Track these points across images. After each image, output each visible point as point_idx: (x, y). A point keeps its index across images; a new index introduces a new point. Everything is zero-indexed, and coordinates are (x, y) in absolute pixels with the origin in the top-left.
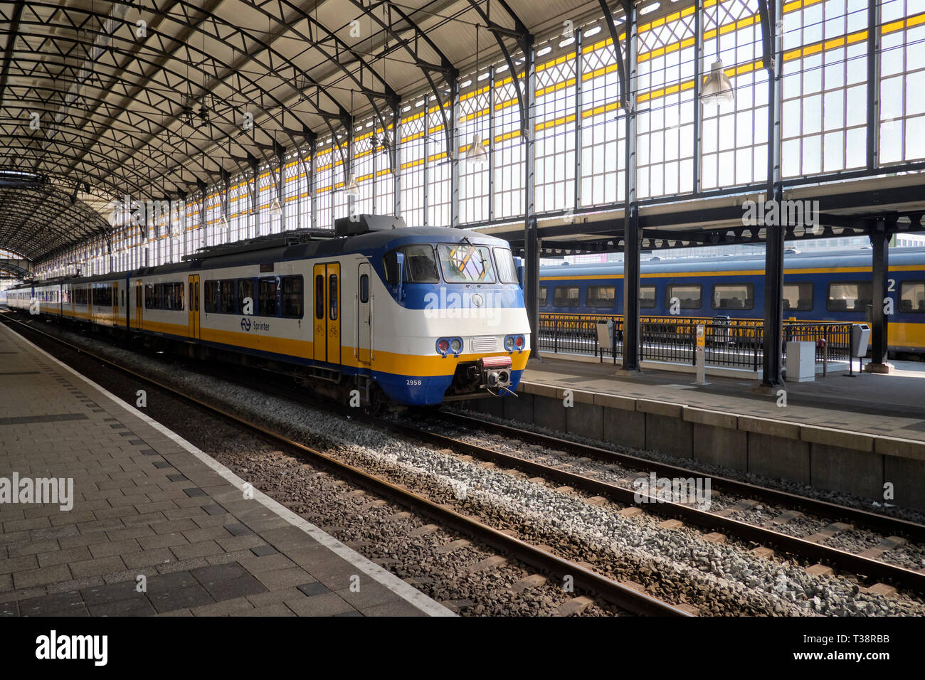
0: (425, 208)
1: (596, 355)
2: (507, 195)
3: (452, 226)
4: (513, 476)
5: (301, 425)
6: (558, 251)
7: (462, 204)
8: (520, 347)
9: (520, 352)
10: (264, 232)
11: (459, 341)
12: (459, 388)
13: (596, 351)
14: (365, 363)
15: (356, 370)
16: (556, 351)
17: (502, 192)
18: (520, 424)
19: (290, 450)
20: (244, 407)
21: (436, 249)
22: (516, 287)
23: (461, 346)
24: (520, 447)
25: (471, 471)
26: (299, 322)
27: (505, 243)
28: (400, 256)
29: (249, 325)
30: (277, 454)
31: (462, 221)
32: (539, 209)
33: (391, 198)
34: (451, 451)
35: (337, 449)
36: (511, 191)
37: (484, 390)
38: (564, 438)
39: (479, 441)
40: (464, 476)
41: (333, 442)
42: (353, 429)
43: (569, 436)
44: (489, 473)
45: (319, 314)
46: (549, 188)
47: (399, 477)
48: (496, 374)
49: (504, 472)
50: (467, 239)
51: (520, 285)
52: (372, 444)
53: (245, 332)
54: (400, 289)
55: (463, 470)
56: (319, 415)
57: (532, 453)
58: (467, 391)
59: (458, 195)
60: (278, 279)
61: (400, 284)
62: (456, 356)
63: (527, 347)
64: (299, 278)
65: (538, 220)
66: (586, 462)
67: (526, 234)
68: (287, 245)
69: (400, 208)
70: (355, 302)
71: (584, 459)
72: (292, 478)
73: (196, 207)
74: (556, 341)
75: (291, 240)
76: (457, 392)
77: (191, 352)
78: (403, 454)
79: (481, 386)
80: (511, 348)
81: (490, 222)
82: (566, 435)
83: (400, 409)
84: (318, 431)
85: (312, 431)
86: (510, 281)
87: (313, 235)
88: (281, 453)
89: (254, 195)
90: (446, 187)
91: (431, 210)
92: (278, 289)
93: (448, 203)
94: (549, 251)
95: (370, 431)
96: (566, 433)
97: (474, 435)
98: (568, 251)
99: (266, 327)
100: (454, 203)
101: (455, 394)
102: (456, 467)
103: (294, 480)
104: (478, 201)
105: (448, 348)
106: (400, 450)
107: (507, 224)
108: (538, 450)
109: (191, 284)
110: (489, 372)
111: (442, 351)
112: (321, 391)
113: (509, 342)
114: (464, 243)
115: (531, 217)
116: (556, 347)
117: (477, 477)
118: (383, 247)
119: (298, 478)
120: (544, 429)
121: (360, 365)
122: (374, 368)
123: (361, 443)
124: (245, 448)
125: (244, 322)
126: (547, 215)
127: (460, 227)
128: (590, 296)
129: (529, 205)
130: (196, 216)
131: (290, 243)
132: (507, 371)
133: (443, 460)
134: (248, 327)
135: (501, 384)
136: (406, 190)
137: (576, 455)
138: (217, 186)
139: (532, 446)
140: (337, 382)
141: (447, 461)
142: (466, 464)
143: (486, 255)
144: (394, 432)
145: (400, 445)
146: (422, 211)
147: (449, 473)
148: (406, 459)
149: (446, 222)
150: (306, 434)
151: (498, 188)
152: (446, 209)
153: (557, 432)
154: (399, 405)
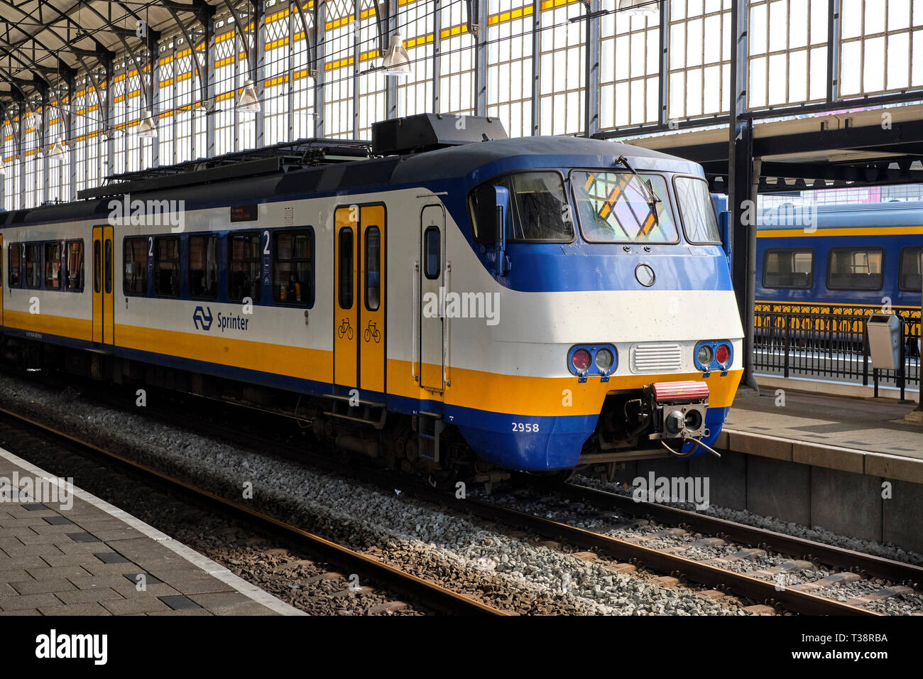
0: (535, 98)
1: (865, 383)
2: (694, 76)
3: (586, 134)
4: (714, 601)
5: (314, 504)
6: (790, 181)
7: (607, 92)
8: (724, 365)
9: (724, 374)
10: (223, 147)
11: (610, 350)
12: (608, 439)
13: (865, 375)
14: (432, 391)
15: (416, 403)
16: (786, 375)
17: (685, 70)
18: (720, 510)
19: (301, 547)
20: (205, 470)
21: (568, 179)
22: (717, 252)
23: (613, 361)
24: (724, 550)
25: (635, 590)
26: (306, 314)
27: (695, 168)
28: (502, 193)
29: (210, 319)
30: (275, 555)
31: (606, 123)
32: (756, 100)
33: (468, 79)
34: (594, 555)
35: (385, 546)
36: (703, 66)
37: (657, 444)
38: (805, 536)
39: (644, 539)
40: (622, 600)
41: (377, 534)
42: (409, 512)
43: (816, 534)
44: (670, 595)
45: (345, 300)
46: (778, 62)
47: (504, 597)
48: (679, 415)
49: (697, 595)
50: (624, 161)
51: (724, 246)
52: (445, 539)
53: (201, 332)
54: (502, 254)
55: (620, 589)
56: (344, 487)
57: (747, 563)
58: (624, 444)
59: (598, 75)
60: (266, 233)
61: (502, 244)
62: (605, 379)
63: (737, 365)
64: (308, 232)
65: (755, 122)
66: (851, 581)
67: (732, 151)
68: (282, 170)
69: (485, 99)
70: (415, 276)
71: (846, 575)
72: (311, 594)
73: (93, 98)
74: (787, 357)
75: (288, 161)
76: (604, 446)
77: (94, 368)
78: (506, 558)
79: (652, 436)
80: (706, 366)
81: (661, 126)
82: (810, 532)
83: (496, 477)
84: (346, 515)
85: (335, 514)
86: (704, 239)
87: (328, 151)
88: (284, 552)
89: (205, 74)
90: (576, 59)
91: (546, 103)
92: (266, 252)
93: (579, 90)
94: (772, 180)
95: (441, 517)
96: (810, 527)
97: (635, 528)
98: (809, 182)
99: (242, 323)
100: (591, 89)
101: (600, 451)
102: (605, 584)
103: (315, 599)
104: (638, 86)
105: (589, 364)
106: (500, 552)
107: (695, 130)
108: (757, 558)
109: (97, 244)
110: (667, 410)
111: (579, 370)
112: (346, 442)
113: (703, 353)
114: (621, 167)
115: (741, 117)
116: (786, 367)
117: (647, 602)
118: (469, 176)
119: (322, 596)
120: (767, 521)
121: (424, 395)
122: (449, 400)
123: (426, 537)
124: (219, 542)
125: (199, 313)
126: (771, 112)
127: (603, 135)
128: (834, 270)
129: (738, 92)
130: (94, 115)
131: (286, 168)
132: (701, 408)
133: (581, 570)
134: (206, 323)
135: (689, 433)
136: (499, 64)
137: (830, 568)
138: (134, 57)
139: (746, 550)
140: (378, 425)
141: (589, 572)
142: (625, 579)
143: (660, 190)
144: (485, 519)
145: (499, 543)
146: (528, 105)
147: (594, 593)
148: (513, 568)
149: (575, 125)
150: (324, 519)
151: (676, 61)
152: (576, 103)
153: (792, 525)
154: (494, 469)
